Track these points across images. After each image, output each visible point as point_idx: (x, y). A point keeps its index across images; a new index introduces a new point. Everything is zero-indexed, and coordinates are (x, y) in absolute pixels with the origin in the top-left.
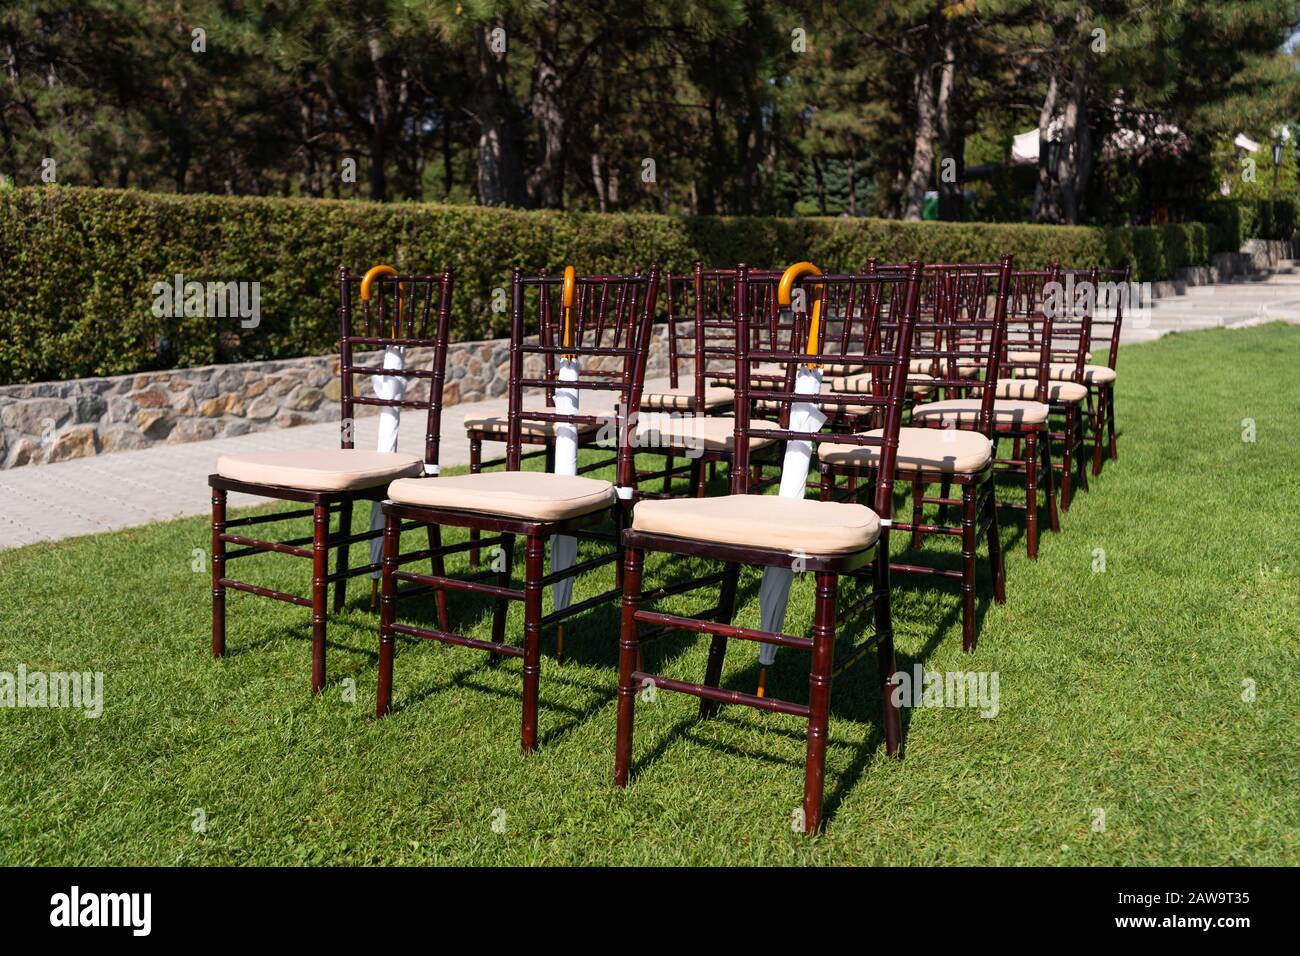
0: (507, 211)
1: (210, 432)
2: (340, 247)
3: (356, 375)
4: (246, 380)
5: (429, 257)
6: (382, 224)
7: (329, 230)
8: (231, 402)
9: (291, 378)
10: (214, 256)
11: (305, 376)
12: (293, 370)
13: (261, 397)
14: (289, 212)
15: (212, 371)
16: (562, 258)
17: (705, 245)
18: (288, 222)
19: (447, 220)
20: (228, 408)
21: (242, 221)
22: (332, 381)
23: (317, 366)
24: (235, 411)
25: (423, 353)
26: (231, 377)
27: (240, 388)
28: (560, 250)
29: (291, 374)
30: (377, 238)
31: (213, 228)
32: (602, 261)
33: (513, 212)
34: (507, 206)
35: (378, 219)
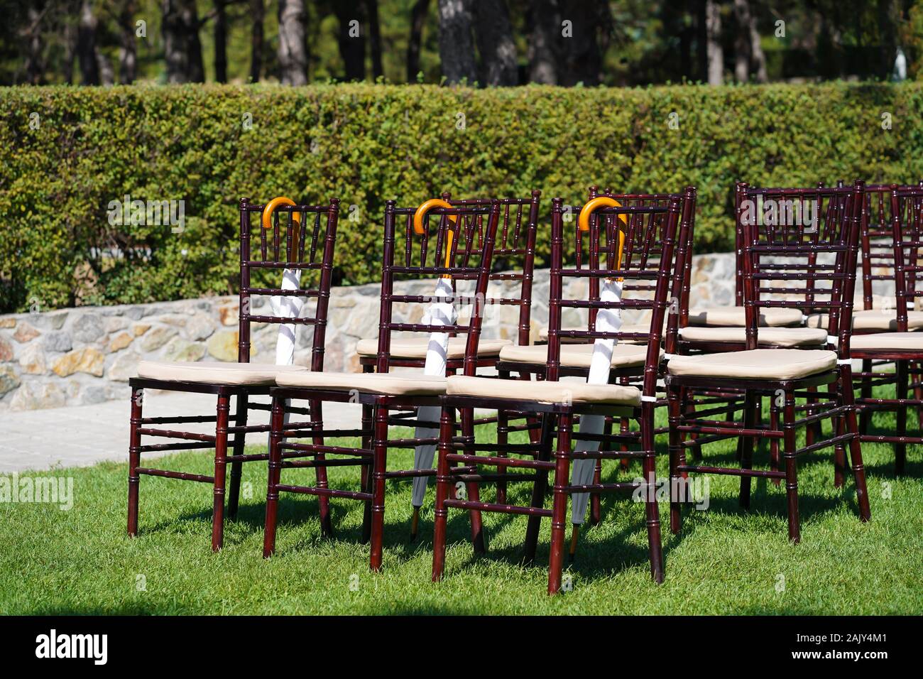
0: (469, 90)
1: (62, 396)
2: (234, 151)
3: (253, 324)
4: (107, 330)
5: (352, 160)
6: (291, 118)
7: (219, 126)
8: (89, 358)
9: (166, 326)
10: (75, 164)
11: (183, 324)
12: (168, 316)
13: (126, 352)
14: (169, 106)
15: (66, 315)
16: (551, 157)
17: (787, 129)
18: (167, 119)
19: (380, 109)
20: (84, 366)
21: (110, 119)
22: (218, 333)
23: (200, 311)
24: (93, 370)
25: (343, 295)
26: (90, 325)
27: (100, 339)
28: (549, 146)
29: (165, 322)
30: (283, 135)
31: (74, 129)
32: (614, 161)
33: (476, 92)
34: (469, 84)
35: (284, 110)
